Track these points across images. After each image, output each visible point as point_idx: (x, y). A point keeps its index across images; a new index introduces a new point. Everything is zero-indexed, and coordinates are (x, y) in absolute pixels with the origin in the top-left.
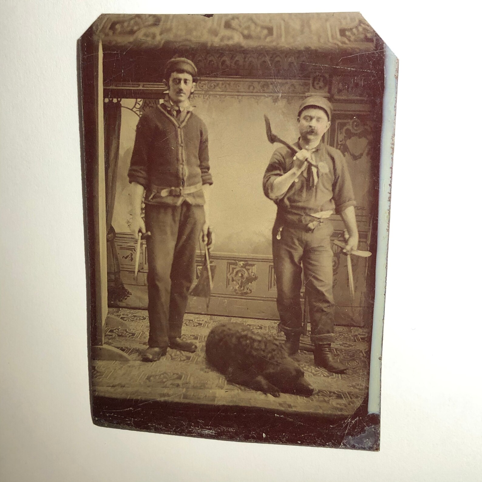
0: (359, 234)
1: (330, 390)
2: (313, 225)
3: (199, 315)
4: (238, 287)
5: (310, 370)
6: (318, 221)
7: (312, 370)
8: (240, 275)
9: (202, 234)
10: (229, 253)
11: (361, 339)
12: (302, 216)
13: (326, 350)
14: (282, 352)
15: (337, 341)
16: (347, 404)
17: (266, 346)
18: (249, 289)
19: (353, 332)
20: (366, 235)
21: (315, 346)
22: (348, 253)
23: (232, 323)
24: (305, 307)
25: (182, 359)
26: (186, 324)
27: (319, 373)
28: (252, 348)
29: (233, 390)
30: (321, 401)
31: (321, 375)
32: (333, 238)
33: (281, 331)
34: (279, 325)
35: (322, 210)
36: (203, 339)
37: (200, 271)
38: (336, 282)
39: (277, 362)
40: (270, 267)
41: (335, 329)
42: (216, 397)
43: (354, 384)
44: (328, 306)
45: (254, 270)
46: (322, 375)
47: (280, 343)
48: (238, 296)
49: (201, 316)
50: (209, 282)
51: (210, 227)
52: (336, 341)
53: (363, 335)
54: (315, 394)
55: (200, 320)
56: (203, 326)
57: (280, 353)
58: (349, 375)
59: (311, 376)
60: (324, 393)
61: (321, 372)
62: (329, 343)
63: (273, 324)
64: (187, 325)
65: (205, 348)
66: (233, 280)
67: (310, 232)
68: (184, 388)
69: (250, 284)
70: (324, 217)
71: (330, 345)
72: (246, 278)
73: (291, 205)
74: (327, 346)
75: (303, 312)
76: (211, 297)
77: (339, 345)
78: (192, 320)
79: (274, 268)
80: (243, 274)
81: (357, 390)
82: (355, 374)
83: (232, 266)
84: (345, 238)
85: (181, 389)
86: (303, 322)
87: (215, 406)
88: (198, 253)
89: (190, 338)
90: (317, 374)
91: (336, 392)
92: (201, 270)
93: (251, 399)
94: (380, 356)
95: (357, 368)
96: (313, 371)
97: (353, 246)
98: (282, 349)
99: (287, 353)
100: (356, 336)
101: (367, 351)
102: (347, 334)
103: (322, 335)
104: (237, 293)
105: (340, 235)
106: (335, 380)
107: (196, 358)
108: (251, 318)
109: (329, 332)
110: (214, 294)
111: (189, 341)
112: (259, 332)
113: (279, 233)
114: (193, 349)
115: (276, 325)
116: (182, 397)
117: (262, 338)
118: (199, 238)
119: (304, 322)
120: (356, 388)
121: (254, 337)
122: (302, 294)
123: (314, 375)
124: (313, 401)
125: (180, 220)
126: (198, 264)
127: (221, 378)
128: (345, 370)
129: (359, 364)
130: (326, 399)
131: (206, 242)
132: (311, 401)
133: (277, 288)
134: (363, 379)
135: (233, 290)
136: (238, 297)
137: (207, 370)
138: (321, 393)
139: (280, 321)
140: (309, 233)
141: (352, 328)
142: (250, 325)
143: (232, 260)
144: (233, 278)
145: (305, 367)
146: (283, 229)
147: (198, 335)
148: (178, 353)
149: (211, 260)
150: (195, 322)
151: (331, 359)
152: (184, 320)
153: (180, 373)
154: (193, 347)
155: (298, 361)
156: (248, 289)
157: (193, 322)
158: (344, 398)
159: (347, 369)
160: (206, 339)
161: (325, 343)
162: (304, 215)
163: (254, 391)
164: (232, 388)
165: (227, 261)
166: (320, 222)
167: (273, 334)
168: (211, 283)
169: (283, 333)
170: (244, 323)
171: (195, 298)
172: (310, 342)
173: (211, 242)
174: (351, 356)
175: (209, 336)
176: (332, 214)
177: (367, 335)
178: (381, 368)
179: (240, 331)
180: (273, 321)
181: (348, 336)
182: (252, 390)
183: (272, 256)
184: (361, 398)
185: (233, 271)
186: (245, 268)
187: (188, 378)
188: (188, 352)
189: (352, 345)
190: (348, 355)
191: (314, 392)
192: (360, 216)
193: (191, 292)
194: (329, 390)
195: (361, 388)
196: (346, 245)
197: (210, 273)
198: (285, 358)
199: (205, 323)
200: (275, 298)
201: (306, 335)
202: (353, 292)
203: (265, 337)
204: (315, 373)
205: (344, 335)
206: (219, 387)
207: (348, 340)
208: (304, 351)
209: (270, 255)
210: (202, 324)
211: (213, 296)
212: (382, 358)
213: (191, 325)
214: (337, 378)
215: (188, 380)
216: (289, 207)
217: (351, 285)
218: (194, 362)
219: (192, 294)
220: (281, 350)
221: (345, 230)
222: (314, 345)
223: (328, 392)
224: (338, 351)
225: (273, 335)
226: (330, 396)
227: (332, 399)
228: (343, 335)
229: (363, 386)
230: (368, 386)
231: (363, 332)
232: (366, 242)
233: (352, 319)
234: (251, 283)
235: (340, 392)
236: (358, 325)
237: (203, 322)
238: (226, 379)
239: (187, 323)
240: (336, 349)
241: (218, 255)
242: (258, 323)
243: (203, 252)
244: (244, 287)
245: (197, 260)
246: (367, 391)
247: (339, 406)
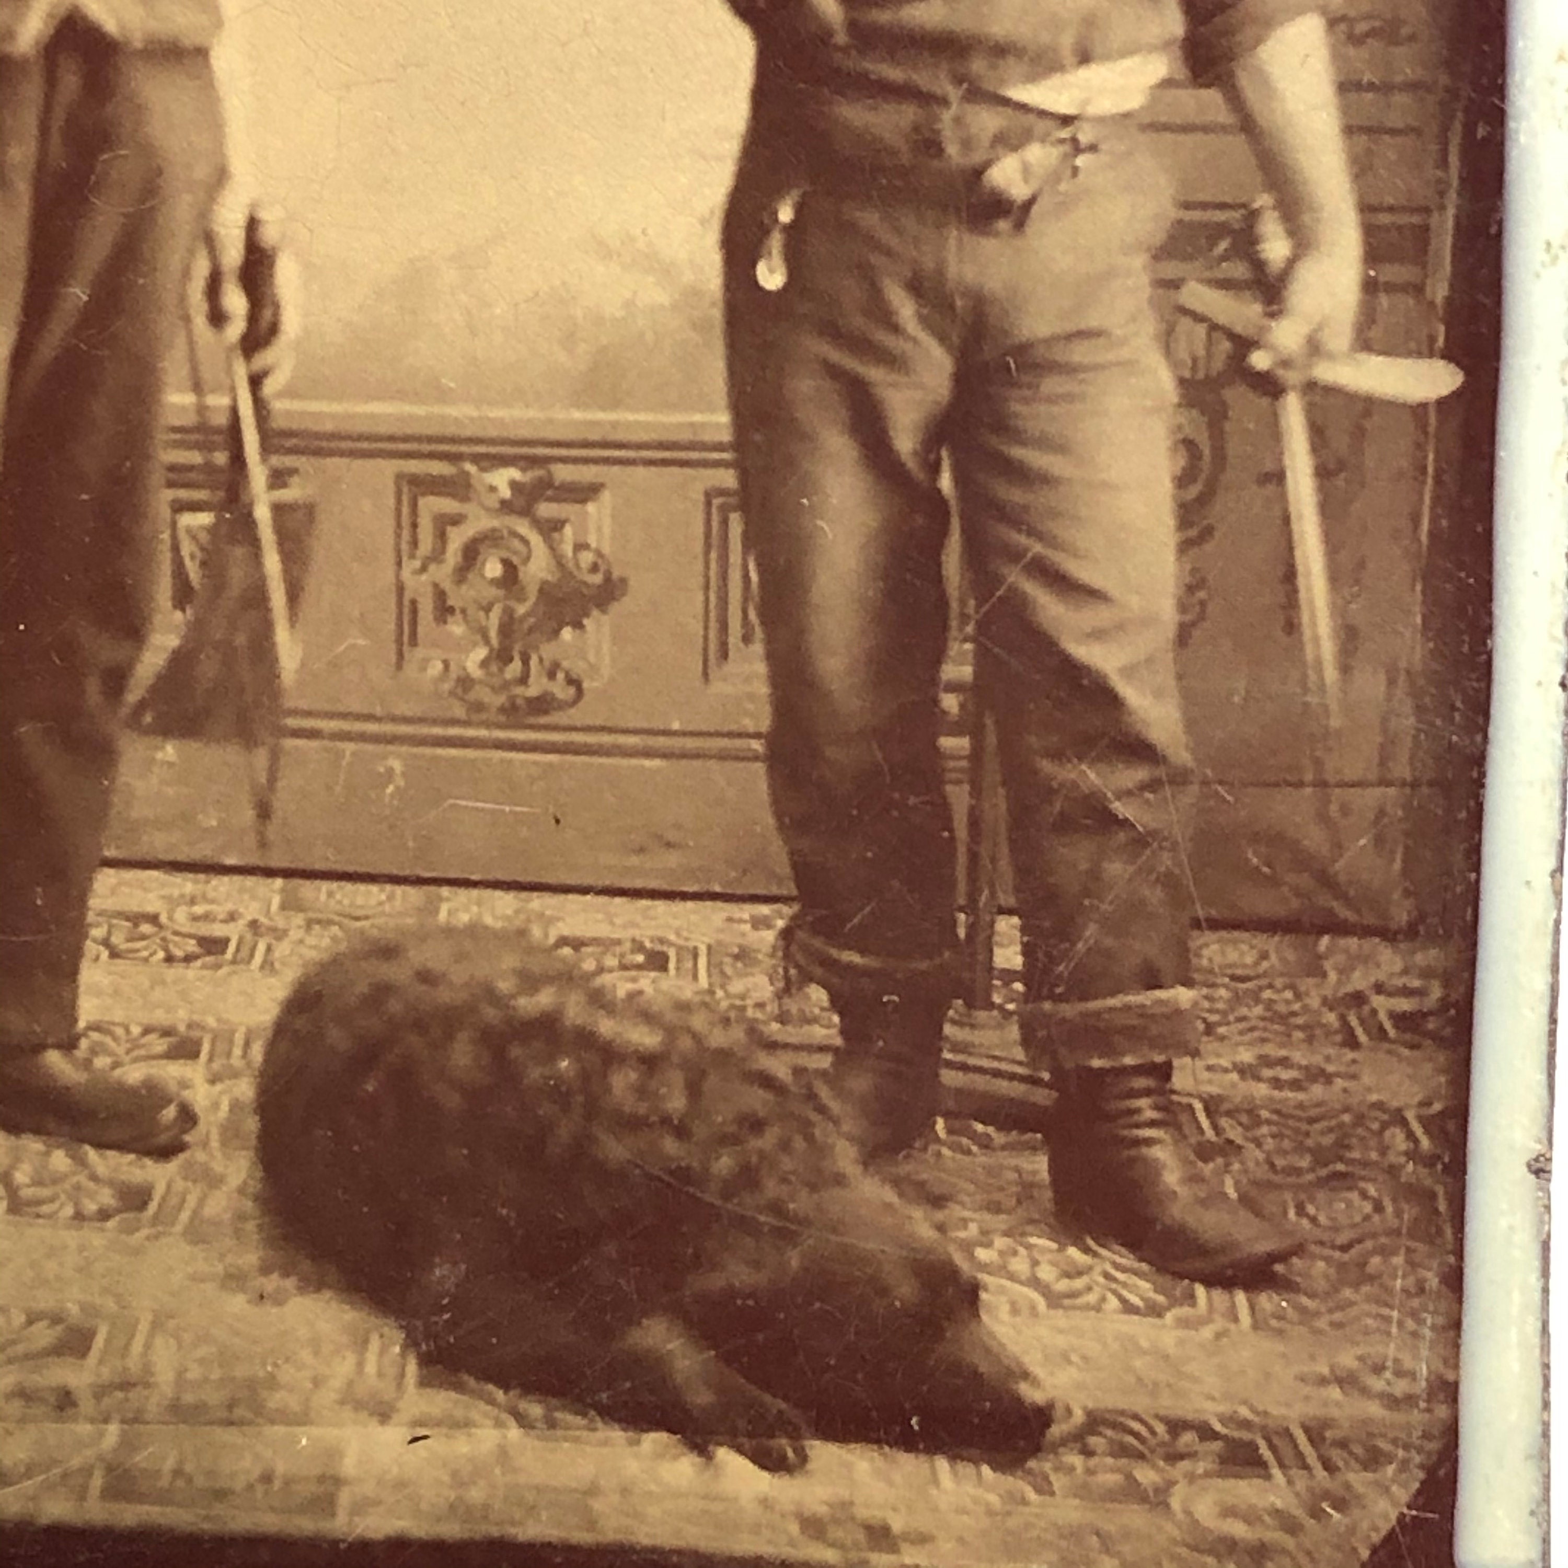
0: (1369, 231)
1: (1170, 1405)
2: (1026, 170)
3: (202, 877)
4: (484, 664)
5: (1019, 1265)
6: (1062, 141)
7: (1035, 1263)
8: (493, 569)
9: (201, 268)
10: (407, 409)
11: (1396, 1027)
12: (944, 102)
13: (1138, 1111)
14: (810, 1139)
15: (1216, 1045)
16: (1299, 1513)
17: (694, 1090)
18: (560, 676)
19: (1333, 976)
20: (1422, 234)
21: (1059, 1081)
22: (1292, 377)
23: (449, 931)
24: (976, 791)
25: (91, 1207)
26: (106, 943)
27: (1089, 1289)
28: (592, 1111)
29: (467, 1424)
30: (1111, 1496)
31: (1103, 1299)
32: (1171, 269)
33: (807, 978)
34: (786, 935)
35: (1084, 58)
36: (237, 1051)
37: (202, 549)
38: (1202, 603)
39: (777, 1208)
40: (716, 502)
41: (1199, 956)
42: (338, 1482)
43: (1347, 1360)
44: (1144, 787)
45: (592, 527)
46: (1113, 1303)
47: (798, 1071)
48: (487, 725)
49: (222, 885)
50: (267, 626)
51: (263, 215)
52: (1207, 1045)
53: (1407, 992)
54: (1064, 1442)
55: (207, 917)
56: (234, 962)
57: (799, 1143)
58: (1312, 1295)
59: (1033, 1308)
60: (1136, 1435)
61: (1107, 1276)
62: (1159, 1058)
63: (747, 927)
64: (115, 954)
65: (252, 1124)
66: (444, 611)
67: (1003, 225)
68: (106, 1421)
69: (567, 634)
70: (1105, 105)
71: (1164, 1072)
72: (541, 591)
73: (853, 26)
74: (1141, 1082)
75: (962, 832)
76: (289, 743)
77: (1235, 1076)
78: (153, 919)
79: (744, 507)
80: (515, 560)
81: (1375, 1409)
82: (1356, 1286)
83: (432, 505)
84: (1259, 265)
85: (84, 1429)
86: (961, 909)
87: (335, 1543)
88: (183, 409)
89: (142, 1052)
90: (1073, 1295)
91: (1218, 1427)
92: (204, 537)
93: (593, 1490)
94: (1539, 1148)
95: (1369, 1244)
96: (1046, 1273)
97: (1320, 328)
98: (814, 1117)
99: (850, 1138)
100: (1358, 999)
101: (1441, 1113)
102: (1292, 987)
103: (1112, 1002)
104: (479, 707)
105: (1223, 245)
106: (1207, 1332)
107: (192, 1201)
108: (584, 890)
109: (1153, 982)
110: (309, 714)
111: (134, 1074)
112: (640, 993)
113: (776, 242)
114: (168, 1128)
115: (769, 936)
116: (97, 1482)
117: (671, 1032)
118: (183, 298)
119: (971, 907)
120: (1365, 1391)
121: (606, 1027)
122: (950, 702)
123: (1054, 1300)
124: (1052, 1494)
125: (41, 164)
126: (183, 494)
127: (375, 1344)
128: (1282, 1257)
129: (1379, 1208)
130: (1146, 1475)
131: (236, 329)
132: (1032, 1495)
133: (770, 656)
134: (1410, 1324)
135: (447, 686)
136: (483, 733)
137: (272, 1283)
138: (1109, 1433)
139: (796, 908)
140: (997, 234)
141: (1325, 940)
142: (577, 944)
143: (431, 456)
144: (440, 595)
145: (988, 1245)
146: (799, 209)
147: (202, 1027)
148: (60, 1160)
149: (276, 460)
150: (176, 933)
151: (1172, 1178)
152: (91, 917)
153: (73, 1309)
154: (170, 1113)
155: (938, 1201)
156: (552, 675)
157: (161, 927)
158: (1276, 1472)
159: (1299, 1250)
160: (257, 1052)
161: (1129, 1060)
162: (953, 93)
163: (617, 1435)
164: (459, 1413)
165: (391, 467)
166: (1077, 148)
167: (749, 1002)
168: (282, 635)
169: (818, 995)
170: (536, 932)
171: (169, 751)
172: (1019, 1054)
173: (274, 329)
174: (1320, 1157)
175: (281, 1029)
176: (1167, 83)
177: (1436, 992)
178: (1549, 1235)
179: (504, 986)
180: (747, 911)
181: (1296, 1007)
182: (600, 1424)
183: (724, 418)
184: (1404, 1465)
185: (441, 537)
186: (526, 512)
187: (137, 1346)
188: (132, 1157)
189: (1330, 1068)
190: (1300, 1149)
191: (1056, 1431)
192: (1371, 87)
193: (142, 706)
194: (1162, 1412)
195: (1401, 1387)
196: (1272, 315)
197: (272, 563)
198: (840, 1180)
199: (249, 936)
200: (757, 736)
201: (991, 1006)
202: (1331, 674)
203: (689, 1030)
204: (1063, 1285)
205: (1267, 994)
206: (359, 1406)
207: (1299, 1035)
208: (979, 1127)
209: (711, 409)
210: (226, 941)
211: (297, 733)
212: (1549, 1160)
213: (145, 954)
214: (1219, 1323)
215: (133, 1363)
216: (841, 38)
217: (1314, 624)
218: (179, 1228)
219: (148, 718)
220: (806, 1127)
221: (1264, 200)
222: (1046, 1076)
223: (1160, 1428)
224: (1224, 1122)
225: (750, 1013)
226: (1174, 1457)
227: (1191, 1478)
228: (1257, 1001)
229: (1412, 1375)
230: (1451, 1377)
231: (1405, 971)
232: (1418, 289)
233: (1326, 880)
234: (578, 625)
235: (1246, 1424)
236: (1370, 920)
237: (233, 932)
238: (411, 1343)
239: (117, 939)
240: (1212, 1106)
241: (329, 427)
242: (634, 925)
243: (218, 401)
244: (526, 661)
245: (172, 468)
246: (1442, 1411)
247: (1238, 1529)
